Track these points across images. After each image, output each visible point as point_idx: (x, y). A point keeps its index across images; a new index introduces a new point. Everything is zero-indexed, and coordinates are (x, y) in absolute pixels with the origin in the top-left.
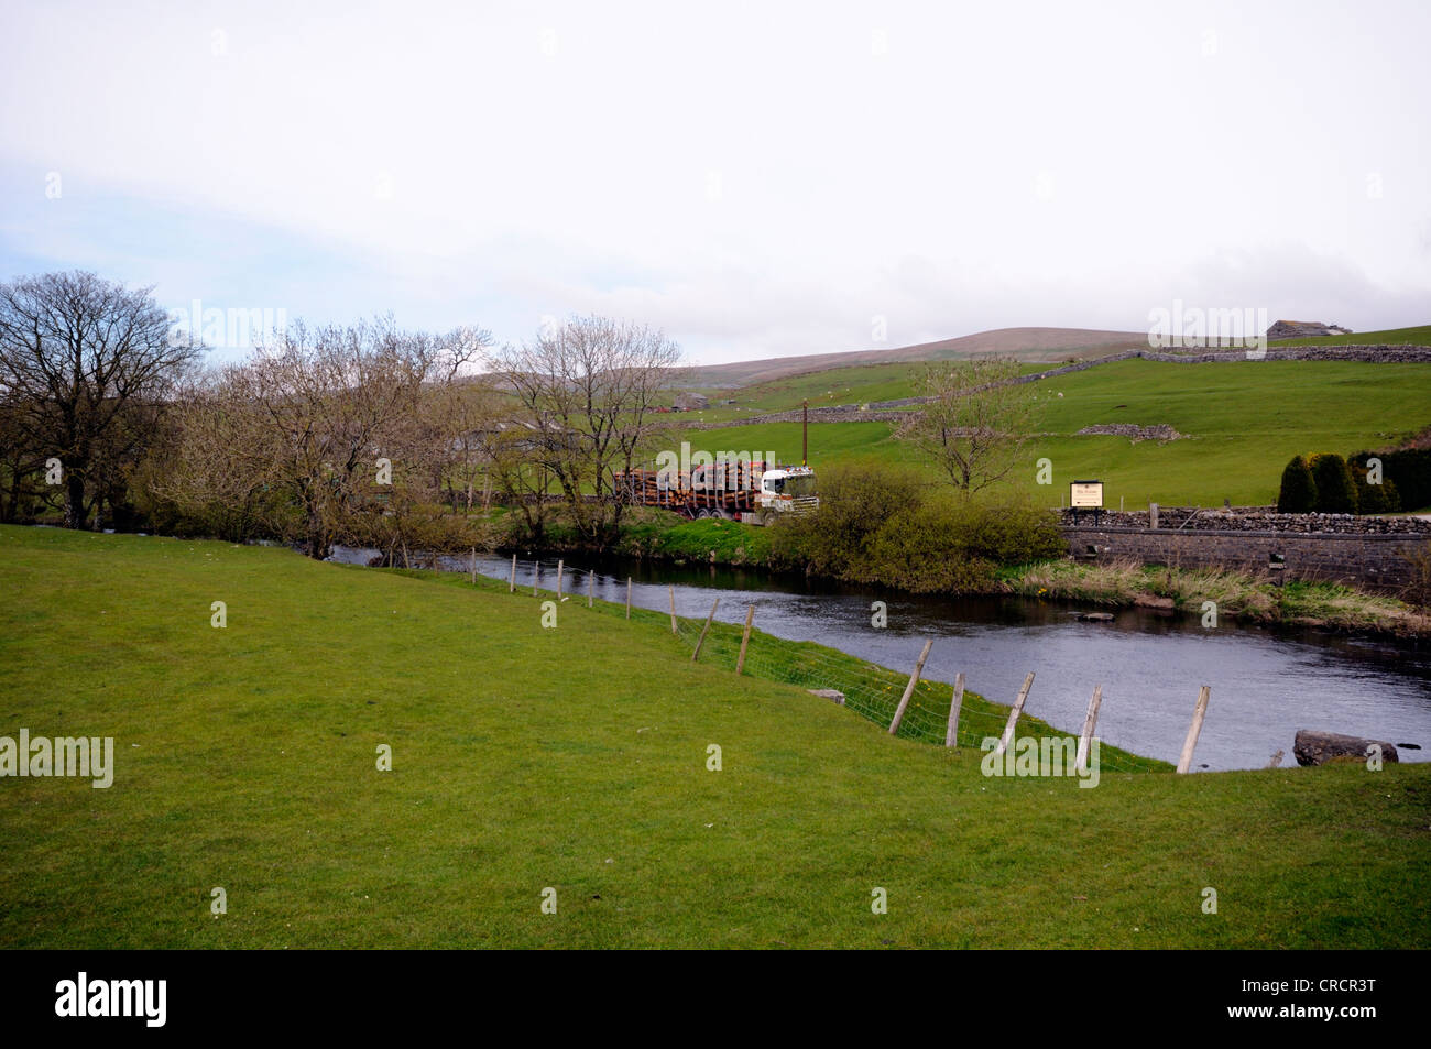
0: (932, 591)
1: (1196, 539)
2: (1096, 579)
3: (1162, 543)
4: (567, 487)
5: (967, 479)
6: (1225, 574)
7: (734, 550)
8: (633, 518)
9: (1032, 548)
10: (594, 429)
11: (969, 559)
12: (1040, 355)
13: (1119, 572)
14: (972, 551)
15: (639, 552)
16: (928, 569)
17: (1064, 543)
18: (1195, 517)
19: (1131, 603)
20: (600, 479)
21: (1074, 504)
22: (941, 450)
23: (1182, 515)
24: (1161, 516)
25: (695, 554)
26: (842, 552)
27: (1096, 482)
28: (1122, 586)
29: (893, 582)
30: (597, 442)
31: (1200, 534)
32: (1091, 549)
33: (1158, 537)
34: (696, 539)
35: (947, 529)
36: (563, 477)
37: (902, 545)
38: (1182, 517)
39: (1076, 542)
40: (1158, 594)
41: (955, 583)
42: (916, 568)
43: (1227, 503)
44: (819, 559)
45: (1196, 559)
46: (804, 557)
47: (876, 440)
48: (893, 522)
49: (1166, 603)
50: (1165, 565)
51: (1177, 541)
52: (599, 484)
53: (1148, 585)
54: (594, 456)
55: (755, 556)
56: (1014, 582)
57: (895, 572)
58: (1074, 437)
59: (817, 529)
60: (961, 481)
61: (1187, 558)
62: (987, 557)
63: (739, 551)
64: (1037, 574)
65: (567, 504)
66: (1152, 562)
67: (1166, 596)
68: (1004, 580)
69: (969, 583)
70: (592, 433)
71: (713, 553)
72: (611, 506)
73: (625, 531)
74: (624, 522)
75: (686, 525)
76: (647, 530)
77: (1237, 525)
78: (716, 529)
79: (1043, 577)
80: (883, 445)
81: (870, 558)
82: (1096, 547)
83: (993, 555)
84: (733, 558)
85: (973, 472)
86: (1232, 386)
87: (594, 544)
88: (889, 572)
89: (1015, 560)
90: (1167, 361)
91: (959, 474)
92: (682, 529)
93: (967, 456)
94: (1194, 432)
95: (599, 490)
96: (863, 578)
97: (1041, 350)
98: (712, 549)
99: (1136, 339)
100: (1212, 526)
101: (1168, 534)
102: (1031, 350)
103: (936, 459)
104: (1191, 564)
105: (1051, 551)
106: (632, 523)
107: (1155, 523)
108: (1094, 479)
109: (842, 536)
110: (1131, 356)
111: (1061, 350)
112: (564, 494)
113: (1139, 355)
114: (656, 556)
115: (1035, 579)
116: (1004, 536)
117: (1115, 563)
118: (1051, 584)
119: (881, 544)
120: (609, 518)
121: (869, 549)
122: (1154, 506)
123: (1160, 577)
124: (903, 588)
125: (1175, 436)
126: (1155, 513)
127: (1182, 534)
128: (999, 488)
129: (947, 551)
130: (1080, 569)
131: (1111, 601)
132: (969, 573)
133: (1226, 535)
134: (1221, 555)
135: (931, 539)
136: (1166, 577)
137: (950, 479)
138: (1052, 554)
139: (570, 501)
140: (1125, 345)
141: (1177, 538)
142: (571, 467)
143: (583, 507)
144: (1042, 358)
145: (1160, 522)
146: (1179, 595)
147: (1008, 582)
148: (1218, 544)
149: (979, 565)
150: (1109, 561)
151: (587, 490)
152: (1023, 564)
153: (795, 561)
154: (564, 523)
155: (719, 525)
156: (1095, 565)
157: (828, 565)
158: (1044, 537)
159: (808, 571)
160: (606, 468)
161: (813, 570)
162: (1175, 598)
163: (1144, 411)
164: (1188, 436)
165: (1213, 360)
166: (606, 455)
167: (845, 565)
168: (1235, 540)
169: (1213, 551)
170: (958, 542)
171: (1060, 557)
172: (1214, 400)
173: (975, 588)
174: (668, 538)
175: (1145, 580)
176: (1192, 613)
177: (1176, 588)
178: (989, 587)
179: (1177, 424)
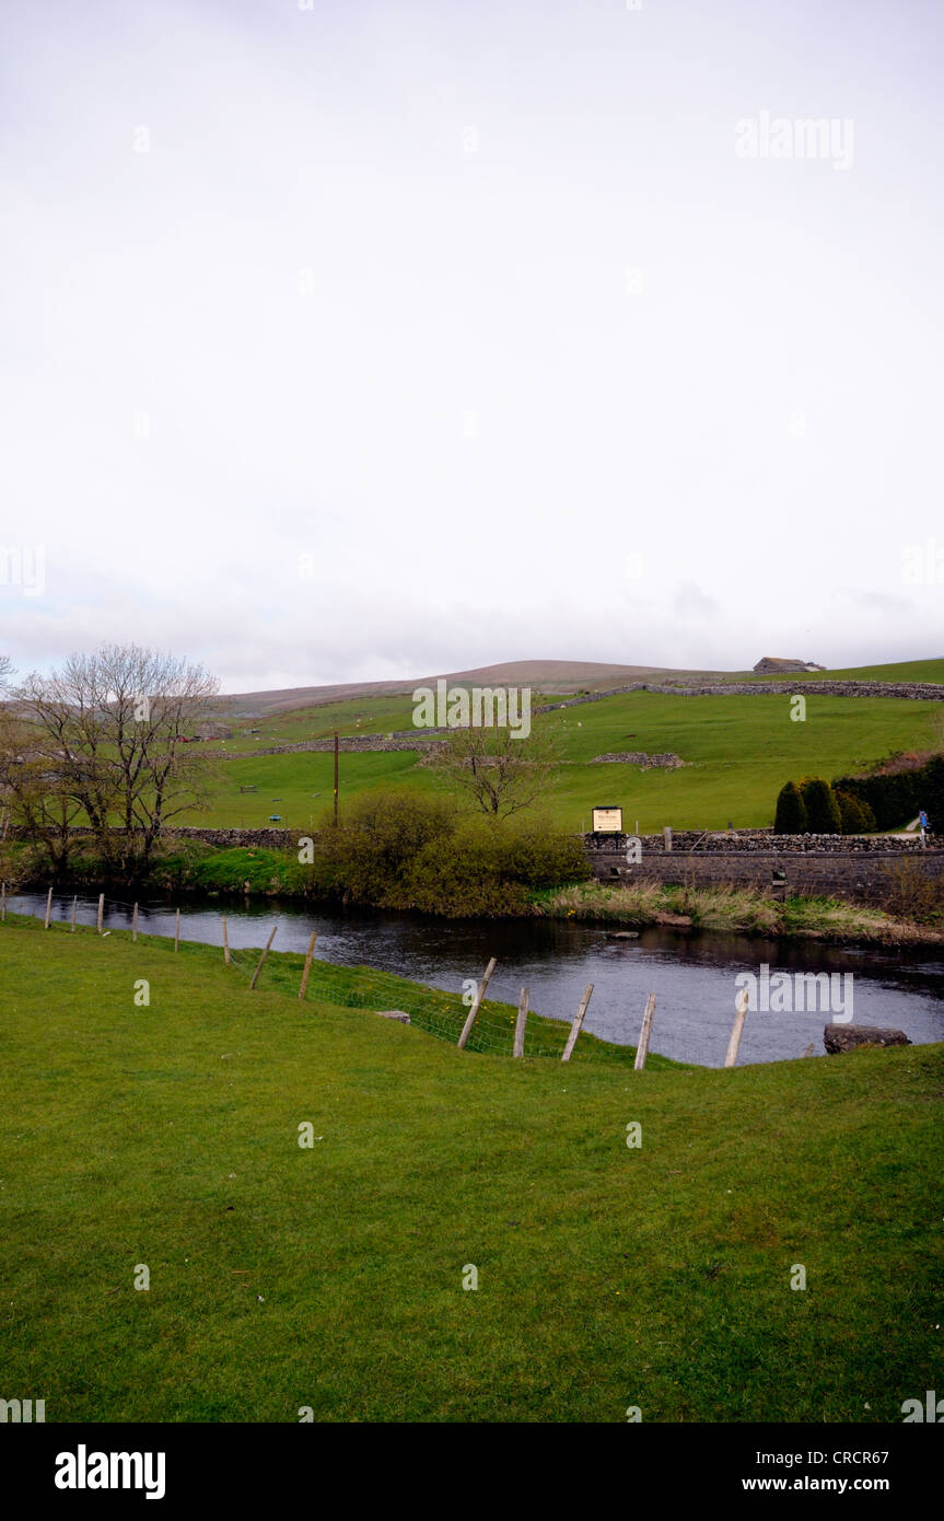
0: (467, 916)
1: (709, 860)
2: (619, 899)
3: (679, 864)
4: (95, 820)
5: (495, 808)
6: (734, 892)
7: (269, 880)
8: (163, 850)
9: (560, 871)
10: (125, 761)
11: (501, 884)
12: (554, 686)
13: (641, 893)
14: (505, 876)
15: (169, 884)
16: (463, 895)
17: (588, 865)
18: (704, 840)
19: (653, 921)
20: (129, 810)
21: (596, 829)
22: (472, 779)
23: (693, 838)
24: (674, 839)
25: (228, 886)
26: (378, 880)
27: (616, 808)
28: (645, 905)
29: (429, 908)
30: (127, 772)
31: (712, 855)
32: (614, 872)
33: (674, 858)
34: (229, 870)
35: (480, 854)
36: (90, 810)
37: (438, 871)
38: (692, 840)
39: (601, 866)
40: (677, 912)
41: (490, 907)
42: (452, 894)
43: (730, 826)
44: (356, 888)
45: (709, 878)
46: (341, 886)
47: (401, 769)
48: (430, 848)
49: (684, 920)
50: (683, 885)
51: (691, 862)
52: (129, 815)
53: (668, 904)
54: (124, 786)
55: (291, 886)
56: (544, 904)
57: (431, 897)
58: (589, 766)
59: (354, 858)
60: (490, 808)
61: (700, 878)
62: (519, 881)
63: (274, 881)
64: (566, 897)
65: (95, 837)
66: (671, 882)
67: (684, 914)
68: (536, 904)
69: (503, 907)
70: (121, 762)
71: (247, 884)
72: (141, 840)
73: (157, 863)
74: (155, 855)
75: (219, 856)
76: (179, 862)
77: (742, 846)
78: (251, 859)
79: (571, 899)
80: (407, 774)
81: (407, 884)
82: (619, 870)
83: (524, 880)
84: (268, 888)
85: (501, 799)
86: (727, 718)
87: (123, 878)
88: (425, 898)
89: (545, 883)
90: (669, 693)
91: (488, 801)
92: (214, 860)
93: (495, 784)
94: (697, 760)
95: (128, 822)
96: (399, 905)
97: (554, 682)
98: (246, 880)
99: (640, 673)
100: (720, 847)
101: (684, 855)
102: (544, 682)
103: (466, 787)
104: (705, 883)
105: (576, 874)
106: (162, 855)
107: (669, 846)
108: (613, 805)
109: (378, 864)
110: (637, 689)
111: (571, 682)
112: (90, 827)
113: (644, 688)
114: (188, 888)
115: (564, 902)
116: (533, 861)
117: (637, 883)
118: (579, 906)
119: (417, 870)
120: (141, 849)
121: (405, 876)
122: (668, 830)
123: (678, 896)
124: (439, 914)
125: (680, 763)
126: (669, 837)
127: (695, 855)
128: (524, 814)
129: (481, 876)
130: (606, 891)
131: (635, 920)
132: (502, 897)
133: (735, 855)
134: (730, 874)
135: (465, 864)
136: (683, 896)
137: (481, 807)
138: (580, 878)
139: (98, 833)
140: (632, 678)
141: (692, 859)
142: (99, 799)
143: (112, 839)
144: (554, 689)
145: (673, 845)
146: (695, 913)
147: (539, 905)
148: (728, 864)
149: (511, 889)
150: (631, 883)
151: (115, 821)
152: (553, 888)
153: (331, 889)
154: (91, 856)
155: (252, 855)
156: (620, 887)
157: (365, 893)
158: (572, 862)
159: (344, 900)
160: (137, 799)
161: (350, 898)
162: (692, 916)
163: (650, 740)
164: (691, 764)
165: (710, 692)
166: (136, 786)
167: (382, 892)
168: (742, 860)
169: (724, 871)
170: (491, 867)
171: (586, 880)
172: (713, 730)
173: (509, 912)
174: (201, 869)
175: (665, 899)
176: (708, 930)
177: (693, 906)
178: (522, 910)
179: (682, 752)
